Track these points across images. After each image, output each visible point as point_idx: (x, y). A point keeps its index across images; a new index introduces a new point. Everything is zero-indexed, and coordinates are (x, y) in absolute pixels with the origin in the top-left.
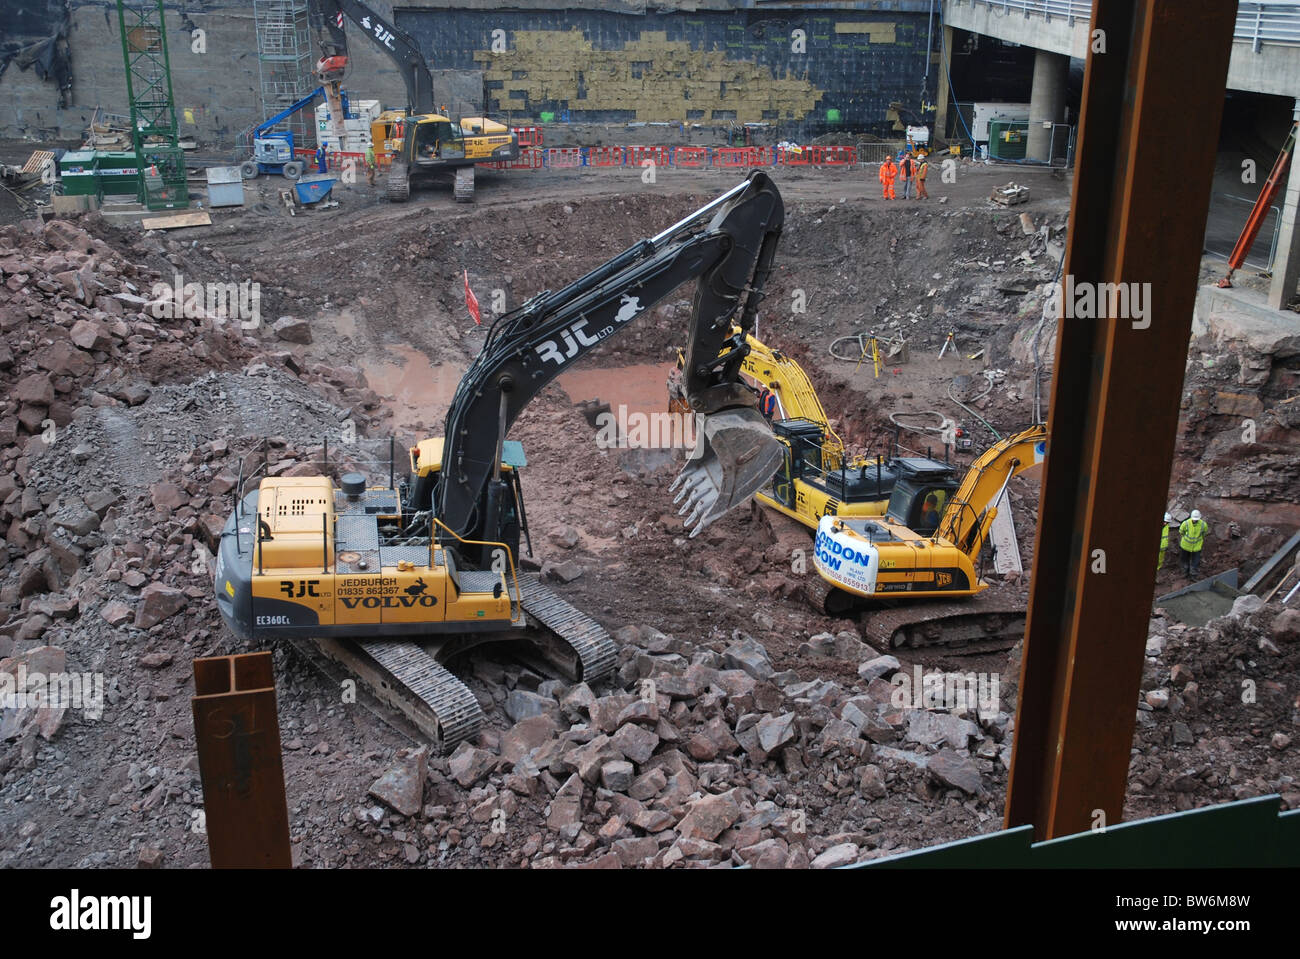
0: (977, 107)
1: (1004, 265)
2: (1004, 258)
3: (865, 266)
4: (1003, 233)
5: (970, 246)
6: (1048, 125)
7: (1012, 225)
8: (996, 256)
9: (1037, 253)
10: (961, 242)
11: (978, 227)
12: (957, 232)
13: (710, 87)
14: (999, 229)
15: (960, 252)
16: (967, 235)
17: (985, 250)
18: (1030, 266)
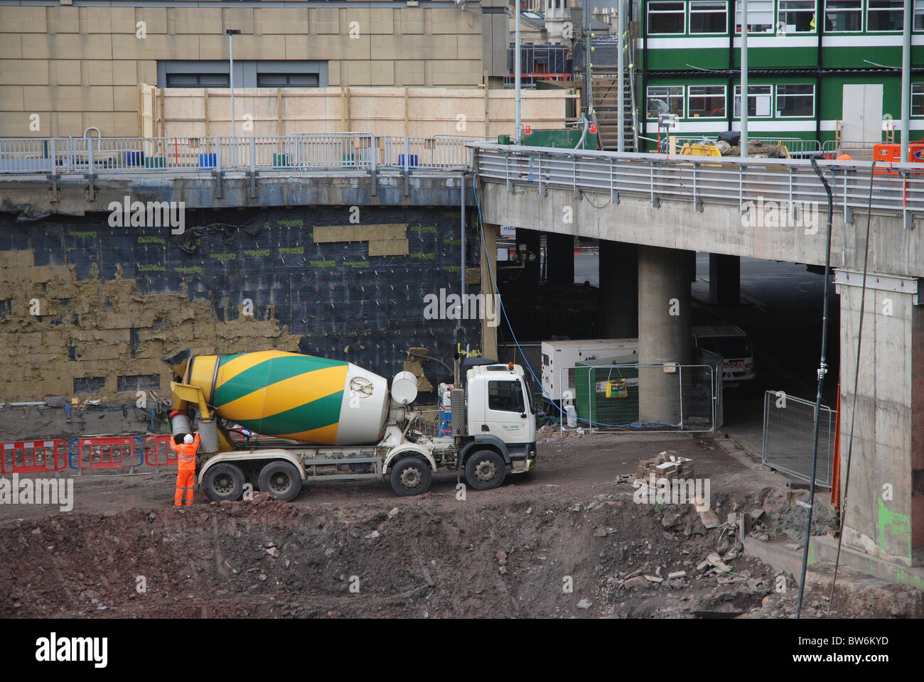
0: (547, 348)
1: (686, 578)
2: (681, 568)
3: (464, 599)
4: (672, 528)
5: (625, 552)
6: (671, 367)
7: (684, 515)
8: (669, 564)
9: (731, 555)
10: (610, 547)
11: (632, 524)
12: (601, 532)
13: (111, 338)
14: (665, 523)
15: (610, 563)
16: (617, 537)
17: (651, 557)
18: (726, 575)
